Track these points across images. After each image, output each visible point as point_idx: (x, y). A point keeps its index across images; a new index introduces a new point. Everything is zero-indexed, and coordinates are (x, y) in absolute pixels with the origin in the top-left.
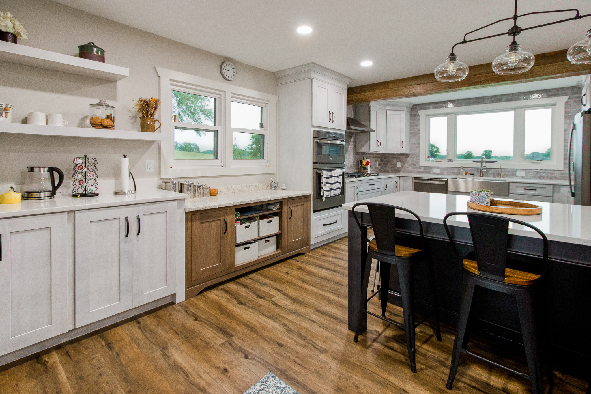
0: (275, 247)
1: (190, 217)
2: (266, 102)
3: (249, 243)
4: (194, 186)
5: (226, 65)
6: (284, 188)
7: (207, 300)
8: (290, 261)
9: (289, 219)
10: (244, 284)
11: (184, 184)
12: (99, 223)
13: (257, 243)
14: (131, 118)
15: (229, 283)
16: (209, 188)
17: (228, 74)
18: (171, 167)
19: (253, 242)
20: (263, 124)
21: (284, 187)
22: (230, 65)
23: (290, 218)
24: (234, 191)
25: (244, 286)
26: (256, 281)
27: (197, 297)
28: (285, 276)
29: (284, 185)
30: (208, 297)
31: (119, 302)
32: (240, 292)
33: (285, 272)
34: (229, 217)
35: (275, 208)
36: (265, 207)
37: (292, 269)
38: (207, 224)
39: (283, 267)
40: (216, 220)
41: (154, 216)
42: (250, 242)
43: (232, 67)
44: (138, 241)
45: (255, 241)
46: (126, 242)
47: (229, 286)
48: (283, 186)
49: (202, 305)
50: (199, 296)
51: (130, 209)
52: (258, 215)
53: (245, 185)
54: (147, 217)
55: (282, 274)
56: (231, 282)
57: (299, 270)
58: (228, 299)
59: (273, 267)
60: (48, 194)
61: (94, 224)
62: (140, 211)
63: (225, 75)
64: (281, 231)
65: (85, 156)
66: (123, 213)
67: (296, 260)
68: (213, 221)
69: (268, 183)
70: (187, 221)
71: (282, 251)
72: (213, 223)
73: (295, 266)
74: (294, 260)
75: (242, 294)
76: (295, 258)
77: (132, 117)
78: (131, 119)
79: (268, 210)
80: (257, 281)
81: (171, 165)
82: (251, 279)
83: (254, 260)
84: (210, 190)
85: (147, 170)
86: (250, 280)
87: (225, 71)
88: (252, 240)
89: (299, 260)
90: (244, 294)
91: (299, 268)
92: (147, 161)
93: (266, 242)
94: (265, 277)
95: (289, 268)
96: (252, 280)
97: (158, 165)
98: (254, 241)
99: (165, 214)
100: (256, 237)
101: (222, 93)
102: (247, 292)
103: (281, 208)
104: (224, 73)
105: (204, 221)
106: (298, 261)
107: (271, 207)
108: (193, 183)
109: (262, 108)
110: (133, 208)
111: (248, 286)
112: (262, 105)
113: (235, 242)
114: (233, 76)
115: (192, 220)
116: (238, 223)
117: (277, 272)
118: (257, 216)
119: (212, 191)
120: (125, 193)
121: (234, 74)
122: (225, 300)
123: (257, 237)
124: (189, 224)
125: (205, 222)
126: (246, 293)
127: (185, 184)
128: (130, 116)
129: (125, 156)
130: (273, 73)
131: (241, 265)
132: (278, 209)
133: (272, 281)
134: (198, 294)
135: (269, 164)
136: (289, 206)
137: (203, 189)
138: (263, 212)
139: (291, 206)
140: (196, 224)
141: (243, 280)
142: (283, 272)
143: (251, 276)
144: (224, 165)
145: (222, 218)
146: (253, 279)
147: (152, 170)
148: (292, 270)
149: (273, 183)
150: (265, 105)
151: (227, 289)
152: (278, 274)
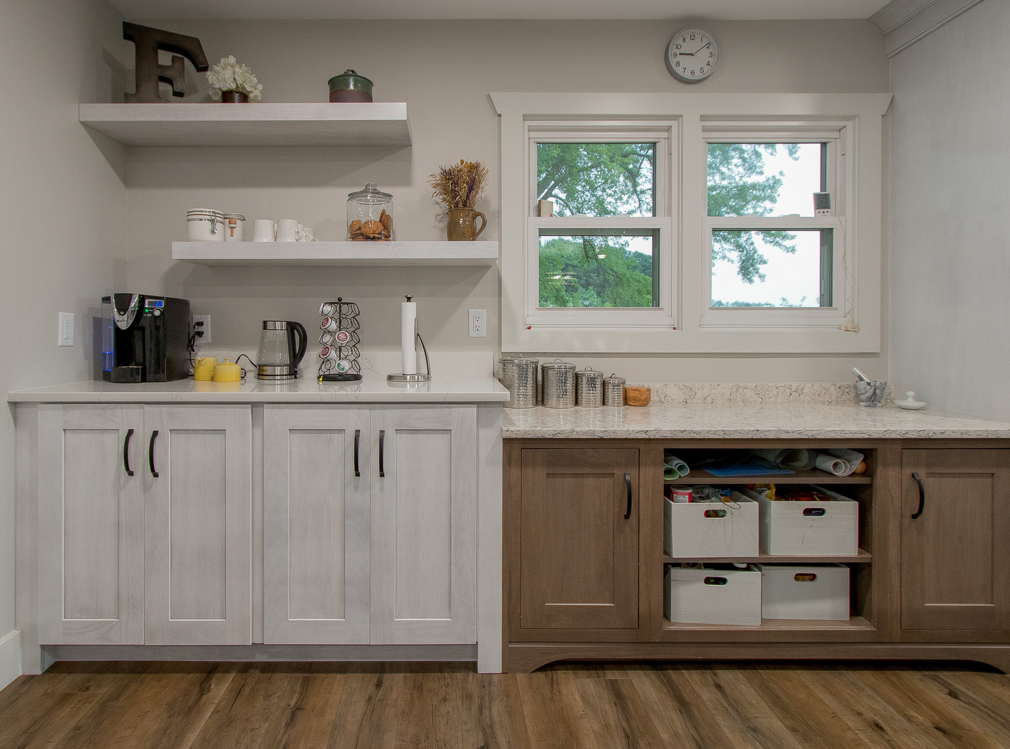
0: (843, 605)
1: (516, 453)
2: (841, 124)
3: (729, 566)
4: (577, 377)
5: (684, 40)
6: (910, 403)
7: (552, 699)
8: (913, 678)
9: (907, 520)
10: (687, 696)
11: (548, 368)
12: (307, 436)
13: (755, 575)
14: (439, 218)
15: (641, 672)
16: (624, 383)
17: (688, 67)
18: (529, 328)
19: (744, 566)
20: (827, 196)
21: (910, 399)
22: (698, 38)
23: (914, 516)
24: (709, 400)
25: (683, 704)
26: (731, 705)
27: (535, 674)
28: (862, 736)
29: (911, 393)
30: (559, 692)
31: (343, 620)
32: (656, 723)
33: (869, 715)
34: (642, 471)
35: (844, 472)
36: (804, 460)
37: (909, 719)
38: (570, 481)
39: (871, 692)
40: (599, 475)
41: (420, 436)
42: (732, 564)
43: (705, 42)
44: (382, 490)
45: (750, 566)
46: (356, 488)
47: (636, 682)
48: (907, 397)
49: (527, 710)
50: (541, 675)
51: (365, 412)
52: (773, 481)
53: (751, 385)
54: (404, 436)
55: (851, 722)
56: (649, 672)
57: (940, 735)
58: (607, 726)
59: (827, 674)
60: (286, 370)
61: (296, 437)
62: (390, 419)
63: (679, 70)
64: (867, 556)
65: (340, 299)
66: (351, 419)
67: (945, 684)
68: (589, 475)
69: (845, 383)
70: (508, 461)
71: (872, 629)
72: (590, 482)
73: (932, 708)
74: (935, 679)
75: (660, 730)
76: (945, 675)
77: (442, 216)
78: (440, 221)
79: (815, 470)
80: (735, 707)
81: (530, 321)
82: (719, 687)
83: (743, 628)
84: (625, 391)
85: (473, 333)
86: (713, 689)
87: (679, 58)
88: (741, 560)
89: (962, 689)
90: (665, 736)
91: (944, 725)
92: (473, 312)
93: (798, 577)
94: (776, 702)
95: (894, 705)
96: (719, 695)
97: (496, 321)
98: (749, 564)
99: (446, 436)
100: (753, 552)
101: (674, 124)
102: (681, 731)
103: (868, 472)
104: (678, 64)
105: (559, 470)
106: (953, 694)
107: (827, 464)
108: (574, 368)
109: (824, 145)
110: (372, 411)
111: (695, 711)
112: (824, 136)
113: (667, 551)
114: (706, 68)
115: (522, 463)
116: (684, 494)
117: (832, 703)
118: (768, 487)
119: (630, 394)
120: (406, 379)
121: (711, 60)
122: (596, 727)
123: (757, 555)
124: (515, 471)
125: (563, 475)
126: (676, 735)
127: (553, 368)
128: (439, 215)
129: (409, 299)
130: (868, 20)
131: (689, 628)
132: (854, 474)
133: (794, 730)
134: (543, 669)
135: (853, 322)
136: (907, 472)
137: (604, 384)
138: (792, 476)
139: (922, 473)
140: (536, 475)
141: (692, 679)
142: (860, 714)
143: (726, 676)
144: (678, 325)
145: (618, 472)
146: (728, 691)
147: (484, 333)
148: (905, 723)
149: (862, 385)
150: (836, 135)
151: (625, 690)
152: (834, 715)
